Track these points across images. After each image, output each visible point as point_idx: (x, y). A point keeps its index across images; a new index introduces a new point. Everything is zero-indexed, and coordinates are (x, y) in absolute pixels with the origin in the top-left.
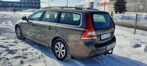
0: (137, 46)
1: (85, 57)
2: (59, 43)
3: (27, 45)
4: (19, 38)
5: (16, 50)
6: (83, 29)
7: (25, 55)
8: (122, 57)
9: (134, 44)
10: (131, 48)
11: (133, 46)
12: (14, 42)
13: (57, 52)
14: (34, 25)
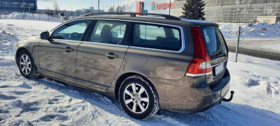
0: (253, 83)
1: (187, 110)
2: (133, 85)
3: (51, 90)
4: (28, 77)
5: (36, 103)
6: (190, 58)
7: (60, 112)
8: (239, 105)
9: (247, 81)
10: (244, 87)
11: (246, 84)
12: (20, 86)
13: (127, 102)
14: (69, 49)
